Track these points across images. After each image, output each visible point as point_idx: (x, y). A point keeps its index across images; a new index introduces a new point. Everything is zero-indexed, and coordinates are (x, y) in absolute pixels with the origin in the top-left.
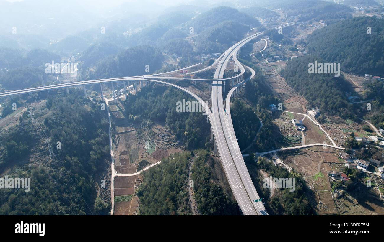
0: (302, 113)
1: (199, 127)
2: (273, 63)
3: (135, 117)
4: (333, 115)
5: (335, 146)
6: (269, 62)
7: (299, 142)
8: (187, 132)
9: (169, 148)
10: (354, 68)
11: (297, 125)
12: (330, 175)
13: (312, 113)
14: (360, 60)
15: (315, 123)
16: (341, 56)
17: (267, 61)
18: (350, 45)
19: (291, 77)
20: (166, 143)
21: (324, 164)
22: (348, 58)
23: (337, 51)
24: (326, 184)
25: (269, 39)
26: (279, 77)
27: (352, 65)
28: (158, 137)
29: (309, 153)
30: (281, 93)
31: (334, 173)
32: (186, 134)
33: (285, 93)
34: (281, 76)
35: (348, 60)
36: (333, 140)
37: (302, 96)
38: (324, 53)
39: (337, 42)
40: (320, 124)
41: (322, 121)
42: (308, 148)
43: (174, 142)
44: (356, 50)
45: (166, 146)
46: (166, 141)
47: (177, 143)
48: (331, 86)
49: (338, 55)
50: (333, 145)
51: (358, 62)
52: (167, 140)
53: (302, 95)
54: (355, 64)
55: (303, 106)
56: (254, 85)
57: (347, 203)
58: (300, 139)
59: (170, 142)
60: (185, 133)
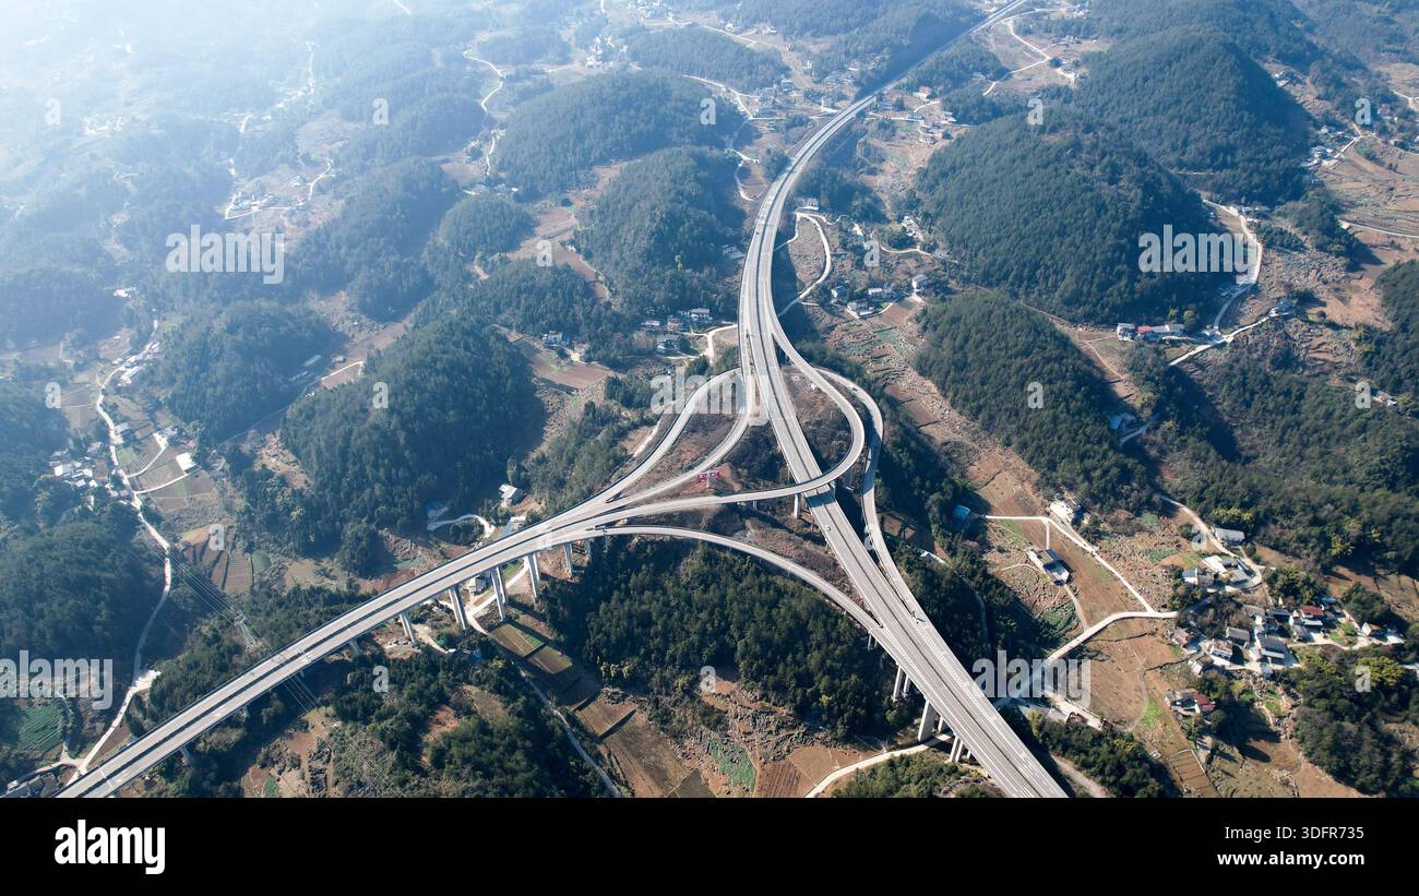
0: (1034, 514)
1: (853, 671)
2: (876, 321)
3: (625, 670)
4: (1112, 510)
5: (1151, 612)
6: (863, 318)
7: (1074, 622)
8: (828, 694)
9: (788, 751)
10: (1088, 308)
11: (1048, 567)
12: (1174, 703)
13: (1062, 510)
14: (1096, 280)
15: (1081, 545)
16: (1047, 267)
17: (854, 314)
18: (1062, 233)
19: (961, 386)
20: (773, 739)
21: (1149, 673)
22: (1068, 277)
23: (1033, 252)
24: (1176, 733)
25: (820, 211)
26: (912, 375)
27: (1083, 299)
28: (736, 722)
29: (1105, 652)
30: (946, 444)
31: (1179, 697)
32: (830, 702)
33: (958, 438)
34: (921, 374)
35: (1068, 284)
36: (1140, 592)
37: (1010, 449)
38: (1000, 259)
39: (1026, 222)
40: (1093, 543)
41: (1093, 535)
42: (1099, 637)
43: (794, 728)
44: (1082, 250)
45: (779, 749)
46: (770, 732)
47: (802, 729)
48: (1079, 412)
49: (1037, 266)
50: (1144, 610)
51: (1094, 289)
52: (773, 728)
53: (1008, 445)
54: (1089, 294)
55: (1028, 487)
56: (901, 460)
57: (1228, 766)
58: (1073, 616)
59: (783, 733)
60: (825, 699)
